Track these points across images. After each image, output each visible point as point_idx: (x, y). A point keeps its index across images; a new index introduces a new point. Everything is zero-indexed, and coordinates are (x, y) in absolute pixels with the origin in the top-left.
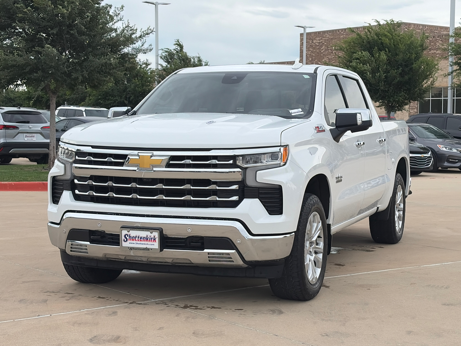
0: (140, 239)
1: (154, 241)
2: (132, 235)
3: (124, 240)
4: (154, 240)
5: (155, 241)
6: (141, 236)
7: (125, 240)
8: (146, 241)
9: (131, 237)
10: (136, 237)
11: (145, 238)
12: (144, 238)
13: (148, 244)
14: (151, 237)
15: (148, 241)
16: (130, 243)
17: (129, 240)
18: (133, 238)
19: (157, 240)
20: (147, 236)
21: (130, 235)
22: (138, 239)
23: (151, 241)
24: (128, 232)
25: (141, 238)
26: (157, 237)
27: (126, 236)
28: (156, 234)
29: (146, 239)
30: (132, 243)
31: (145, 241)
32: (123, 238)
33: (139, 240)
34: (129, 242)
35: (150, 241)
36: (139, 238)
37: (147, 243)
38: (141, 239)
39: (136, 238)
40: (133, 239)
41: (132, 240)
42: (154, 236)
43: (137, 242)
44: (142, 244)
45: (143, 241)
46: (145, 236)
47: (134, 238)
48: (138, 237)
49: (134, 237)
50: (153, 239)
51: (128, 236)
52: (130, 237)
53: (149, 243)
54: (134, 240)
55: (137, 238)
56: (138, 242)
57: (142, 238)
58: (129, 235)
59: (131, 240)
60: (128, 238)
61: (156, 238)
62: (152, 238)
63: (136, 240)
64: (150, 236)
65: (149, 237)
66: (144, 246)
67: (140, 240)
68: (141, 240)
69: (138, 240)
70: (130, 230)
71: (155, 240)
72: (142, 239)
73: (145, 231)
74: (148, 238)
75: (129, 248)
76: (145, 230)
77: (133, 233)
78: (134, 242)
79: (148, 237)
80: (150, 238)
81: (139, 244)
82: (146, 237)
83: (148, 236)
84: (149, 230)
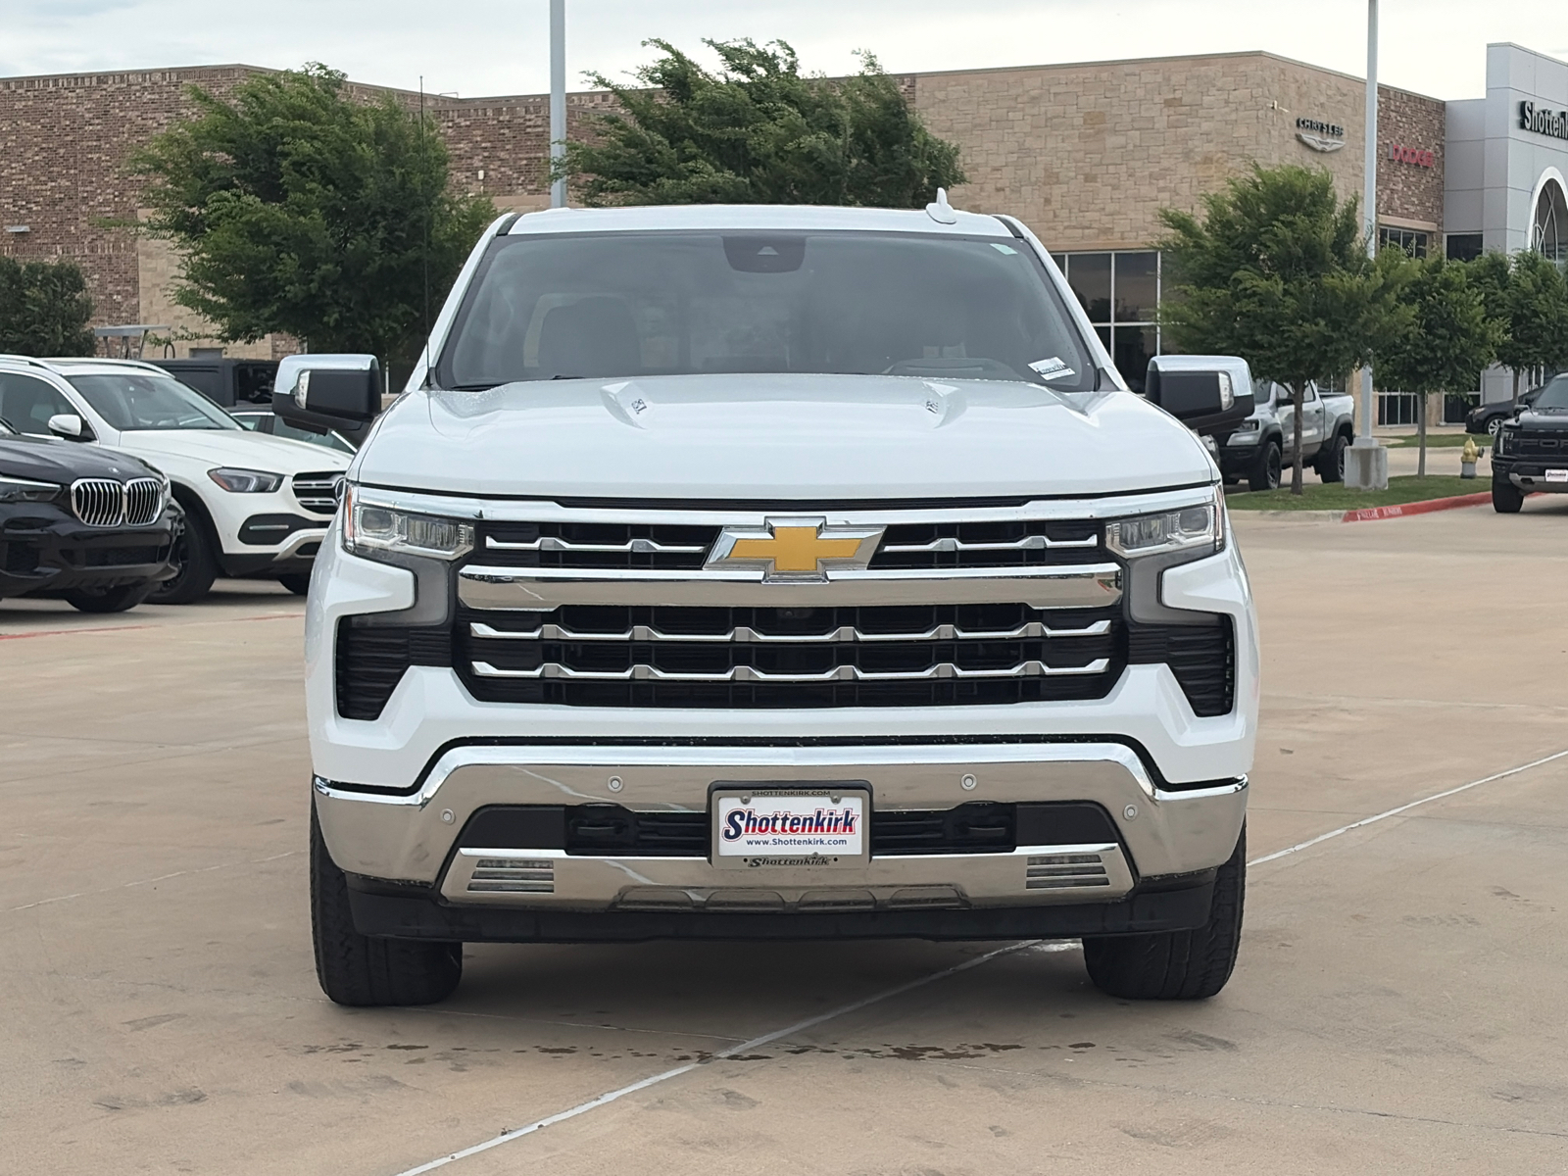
0: (792, 824)
1: (844, 830)
2: (758, 814)
3: (727, 832)
4: (846, 824)
5: (851, 830)
6: (794, 813)
7: (732, 832)
8: (816, 830)
9: (755, 820)
10: (775, 819)
11: (811, 819)
12: (808, 822)
13: (822, 842)
14: (834, 817)
15: (822, 830)
16: (750, 843)
17: (747, 830)
18: (764, 822)
19: (858, 825)
20: (819, 813)
21: (750, 813)
22: (784, 824)
23: (835, 830)
24: (745, 802)
25: (796, 822)
26: (860, 813)
27: (737, 818)
28: (854, 805)
29: (817, 823)
30: (758, 843)
31: (810, 830)
32: (724, 824)
33: (787, 827)
34: (744, 837)
35: (829, 830)
36: (788, 823)
37: (818, 838)
38: (795, 824)
39: (774, 824)
40: (763, 828)
41: (757, 830)
42: (847, 813)
43: (777, 837)
44: (799, 842)
45: (803, 830)
46: (813, 813)
47: (766, 824)
48: (785, 819)
49: (768, 820)
50: (843, 821)
51: (742, 819)
52: (752, 822)
53: (826, 837)
54: (766, 829)
55: (779, 824)
56: (783, 837)
57: (799, 820)
58: (746, 815)
59: (753, 830)
60: (743, 824)
61: (852, 819)
62: (837, 820)
63: (774, 830)
64: (831, 814)
65: (828, 816)
66: (808, 850)
67: (791, 830)
68: (795, 828)
69: (783, 830)
70: (754, 795)
71: (848, 825)
72: (798, 824)
73: (813, 795)
74: (824, 819)
75: (745, 860)
76: (811, 791)
77: (764, 806)
78: (769, 836)
79: (822, 817)
80: (830, 819)
81: (786, 843)
82: (815, 818)
83: (825, 814)
84: (827, 791)
